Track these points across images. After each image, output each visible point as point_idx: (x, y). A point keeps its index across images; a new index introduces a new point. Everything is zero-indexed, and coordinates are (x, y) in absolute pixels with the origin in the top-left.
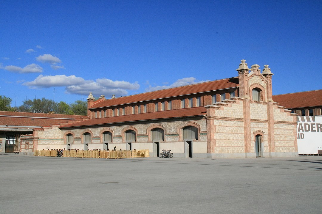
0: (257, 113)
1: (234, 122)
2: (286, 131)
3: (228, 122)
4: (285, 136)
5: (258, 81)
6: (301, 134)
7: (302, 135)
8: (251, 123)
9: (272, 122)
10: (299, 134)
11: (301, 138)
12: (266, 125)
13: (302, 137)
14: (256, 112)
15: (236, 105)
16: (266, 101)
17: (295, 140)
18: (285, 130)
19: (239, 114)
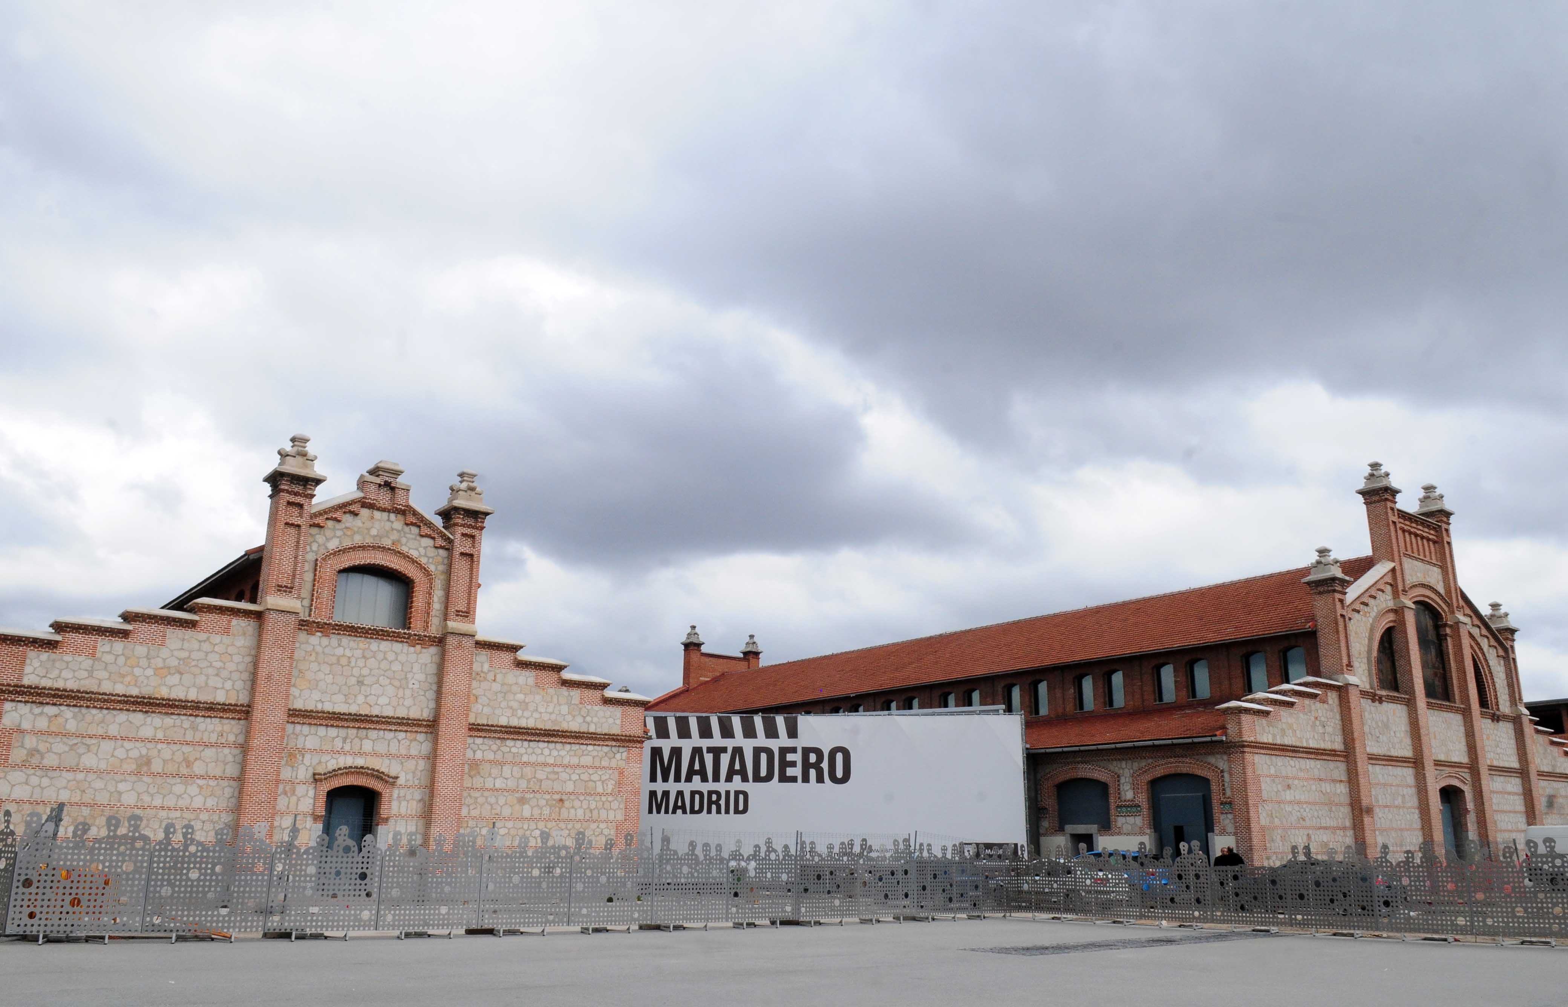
0: (360, 683)
1: (169, 721)
2: (564, 776)
3: (122, 717)
4: (557, 797)
5: (394, 536)
6: (737, 793)
7: (741, 797)
8: (290, 727)
9: (451, 728)
10: (728, 793)
11: (737, 811)
12: (419, 744)
13: (741, 808)
14: (353, 681)
15: (202, 636)
16: (434, 630)
17: (620, 817)
18: (560, 769)
19: (214, 682)
